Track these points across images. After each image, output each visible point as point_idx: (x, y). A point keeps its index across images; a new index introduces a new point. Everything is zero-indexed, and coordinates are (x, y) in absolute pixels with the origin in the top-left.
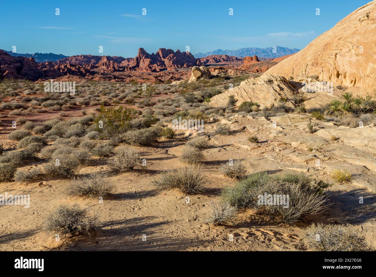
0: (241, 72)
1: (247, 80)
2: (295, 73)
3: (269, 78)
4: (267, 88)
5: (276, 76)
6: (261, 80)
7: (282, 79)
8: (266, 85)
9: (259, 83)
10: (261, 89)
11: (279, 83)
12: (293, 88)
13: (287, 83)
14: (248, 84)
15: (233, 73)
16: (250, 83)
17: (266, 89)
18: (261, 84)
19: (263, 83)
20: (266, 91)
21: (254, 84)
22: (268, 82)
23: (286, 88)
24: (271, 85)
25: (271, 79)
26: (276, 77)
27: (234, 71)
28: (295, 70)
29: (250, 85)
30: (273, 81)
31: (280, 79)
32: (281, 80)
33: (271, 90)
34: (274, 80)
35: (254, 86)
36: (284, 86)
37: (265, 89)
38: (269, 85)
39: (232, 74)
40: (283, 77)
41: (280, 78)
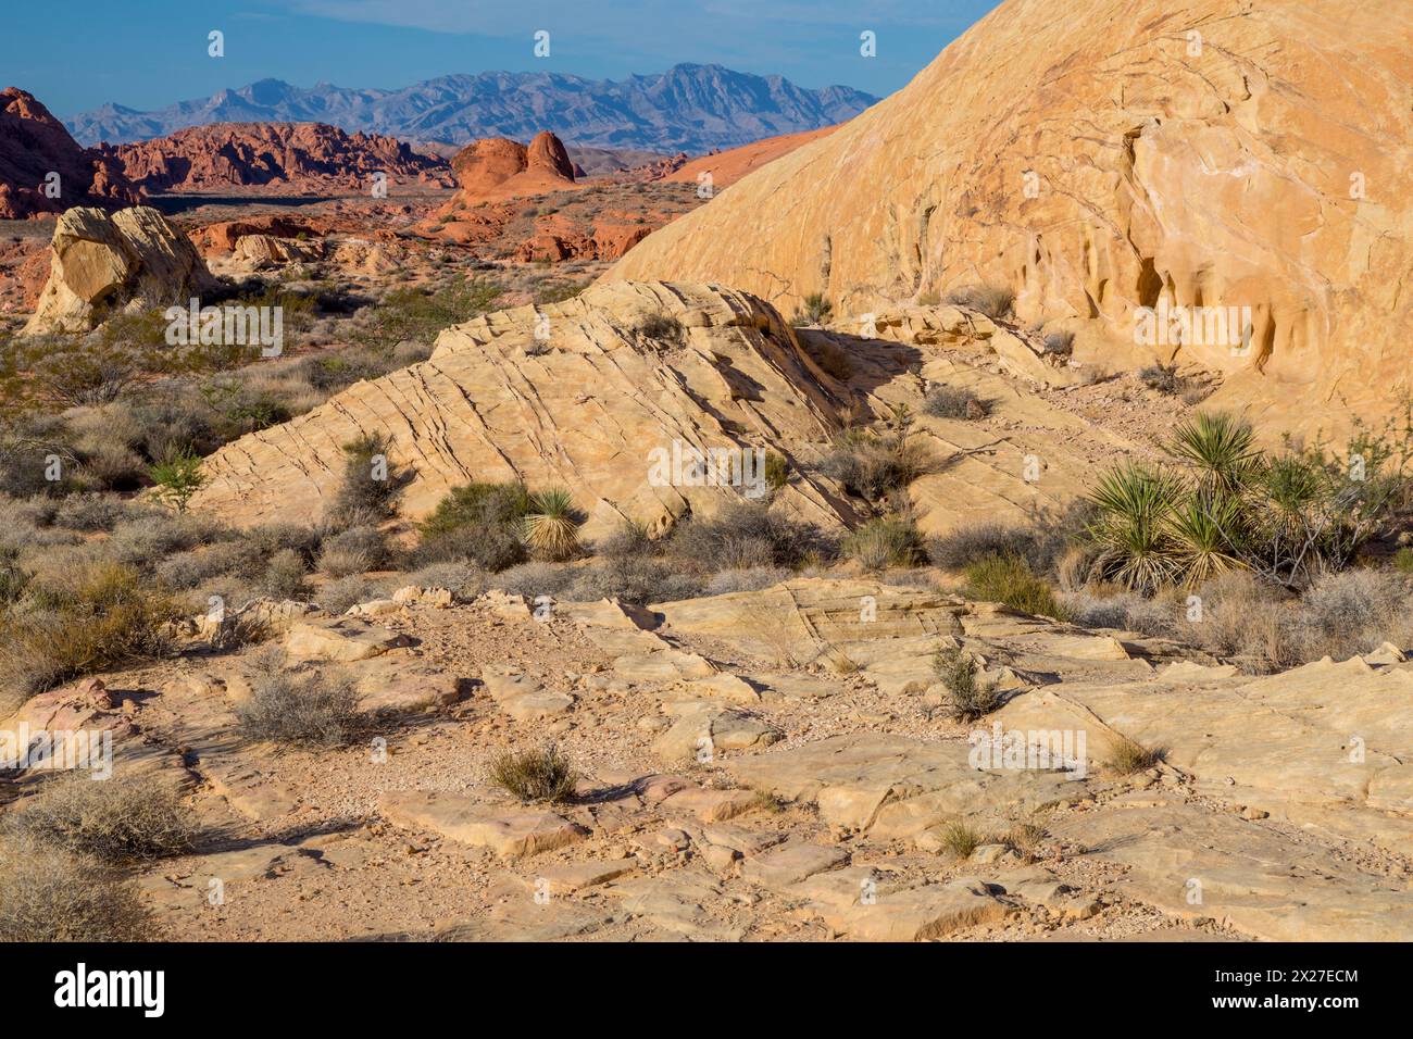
0: (437, 254)
1: (481, 320)
2: (840, 270)
3: (652, 308)
4: (640, 383)
5: (703, 289)
6: (594, 315)
7: (748, 311)
8: (625, 355)
9: (579, 342)
10: (590, 388)
11: (722, 343)
12: (826, 379)
13: (785, 345)
14: (493, 348)
15: (379, 267)
16: (504, 341)
17: (632, 390)
18: (592, 348)
19: (609, 340)
20: (627, 401)
21: (538, 351)
22: (641, 337)
23: (781, 380)
24: (669, 358)
25: (666, 315)
26: (699, 299)
27: (383, 251)
28: (843, 249)
29: (504, 354)
30: (678, 327)
31: (733, 317)
32: (741, 321)
33: (665, 396)
34: (685, 320)
35: (536, 368)
36: (766, 367)
37: (625, 385)
38: (651, 357)
39: (373, 275)
40: (753, 300)
41: (735, 308)
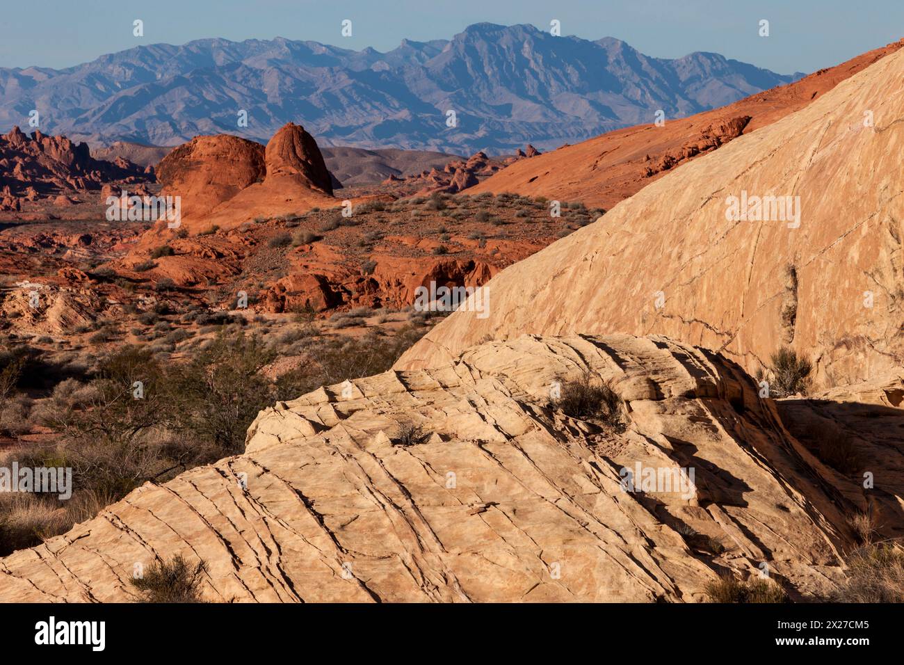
0: (149, 302)
3: (574, 374)
4: (562, 482)
5: (645, 344)
6: (486, 386)
7: (715, 377)
8: (538, 442)
9: (468, 424)
10: (489, 490)
11: (679, 422)
12: (827, 474)
13: (765, 424)
14: (341, 434)
15: (65, 322)
16: (358, 425)
17: (552, 493)
18: (489, 433)
19: (514, 421)
20: (547, 509)
21: (409, 438)
22: (559, 416)
23: (768, 476)
24: (603, 445)
25: (595, 383)
26: (642, 359)
29: (359, 443)
30: (613, 400)
31: (692, 384)
32: (704, 391)
33: (602, 502)
34: (625, 390)
35: (408, 463)
36: (745, 457)
37: (541, 486)
38: (577, 445)
39: (58, 333)
40: (717, 359)
41: (692, 370)
